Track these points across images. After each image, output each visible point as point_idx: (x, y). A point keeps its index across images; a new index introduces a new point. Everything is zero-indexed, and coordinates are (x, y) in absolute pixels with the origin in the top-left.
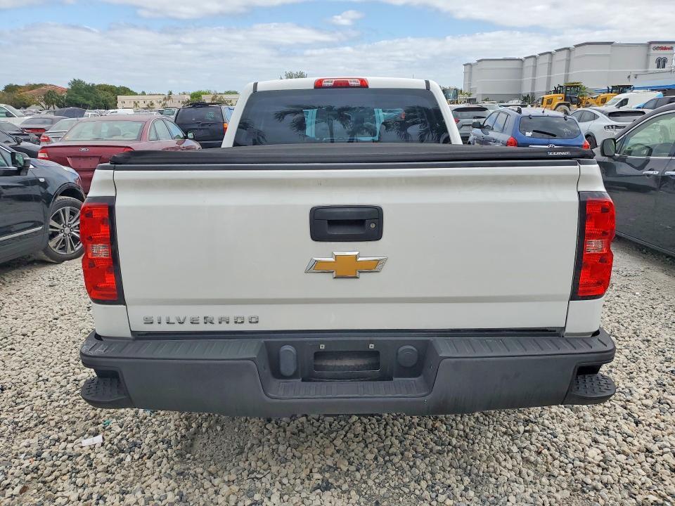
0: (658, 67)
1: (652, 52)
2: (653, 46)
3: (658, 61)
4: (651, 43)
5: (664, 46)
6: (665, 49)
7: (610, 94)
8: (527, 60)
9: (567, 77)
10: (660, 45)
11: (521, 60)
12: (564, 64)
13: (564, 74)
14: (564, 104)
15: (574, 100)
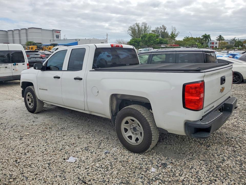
0: (57, 38)
1: (54, 33)
2: (54, 31)
3: (56, 36)
4: (53, 30)
5: (57, 31)
6: (58, 32)
7: (51, 46)
8: (9, 32)
9: (27, 39)
10: (56, 31)
11: (6, 31)
12: (25, 34)
13: (26, 38)
14: (37, 49)
15: (40, 48)
